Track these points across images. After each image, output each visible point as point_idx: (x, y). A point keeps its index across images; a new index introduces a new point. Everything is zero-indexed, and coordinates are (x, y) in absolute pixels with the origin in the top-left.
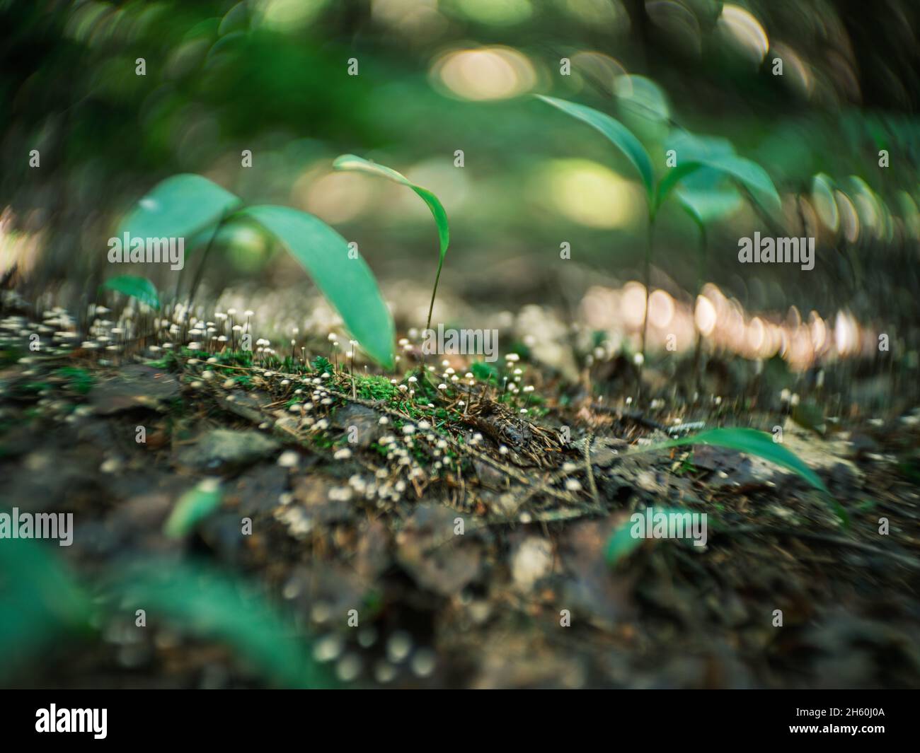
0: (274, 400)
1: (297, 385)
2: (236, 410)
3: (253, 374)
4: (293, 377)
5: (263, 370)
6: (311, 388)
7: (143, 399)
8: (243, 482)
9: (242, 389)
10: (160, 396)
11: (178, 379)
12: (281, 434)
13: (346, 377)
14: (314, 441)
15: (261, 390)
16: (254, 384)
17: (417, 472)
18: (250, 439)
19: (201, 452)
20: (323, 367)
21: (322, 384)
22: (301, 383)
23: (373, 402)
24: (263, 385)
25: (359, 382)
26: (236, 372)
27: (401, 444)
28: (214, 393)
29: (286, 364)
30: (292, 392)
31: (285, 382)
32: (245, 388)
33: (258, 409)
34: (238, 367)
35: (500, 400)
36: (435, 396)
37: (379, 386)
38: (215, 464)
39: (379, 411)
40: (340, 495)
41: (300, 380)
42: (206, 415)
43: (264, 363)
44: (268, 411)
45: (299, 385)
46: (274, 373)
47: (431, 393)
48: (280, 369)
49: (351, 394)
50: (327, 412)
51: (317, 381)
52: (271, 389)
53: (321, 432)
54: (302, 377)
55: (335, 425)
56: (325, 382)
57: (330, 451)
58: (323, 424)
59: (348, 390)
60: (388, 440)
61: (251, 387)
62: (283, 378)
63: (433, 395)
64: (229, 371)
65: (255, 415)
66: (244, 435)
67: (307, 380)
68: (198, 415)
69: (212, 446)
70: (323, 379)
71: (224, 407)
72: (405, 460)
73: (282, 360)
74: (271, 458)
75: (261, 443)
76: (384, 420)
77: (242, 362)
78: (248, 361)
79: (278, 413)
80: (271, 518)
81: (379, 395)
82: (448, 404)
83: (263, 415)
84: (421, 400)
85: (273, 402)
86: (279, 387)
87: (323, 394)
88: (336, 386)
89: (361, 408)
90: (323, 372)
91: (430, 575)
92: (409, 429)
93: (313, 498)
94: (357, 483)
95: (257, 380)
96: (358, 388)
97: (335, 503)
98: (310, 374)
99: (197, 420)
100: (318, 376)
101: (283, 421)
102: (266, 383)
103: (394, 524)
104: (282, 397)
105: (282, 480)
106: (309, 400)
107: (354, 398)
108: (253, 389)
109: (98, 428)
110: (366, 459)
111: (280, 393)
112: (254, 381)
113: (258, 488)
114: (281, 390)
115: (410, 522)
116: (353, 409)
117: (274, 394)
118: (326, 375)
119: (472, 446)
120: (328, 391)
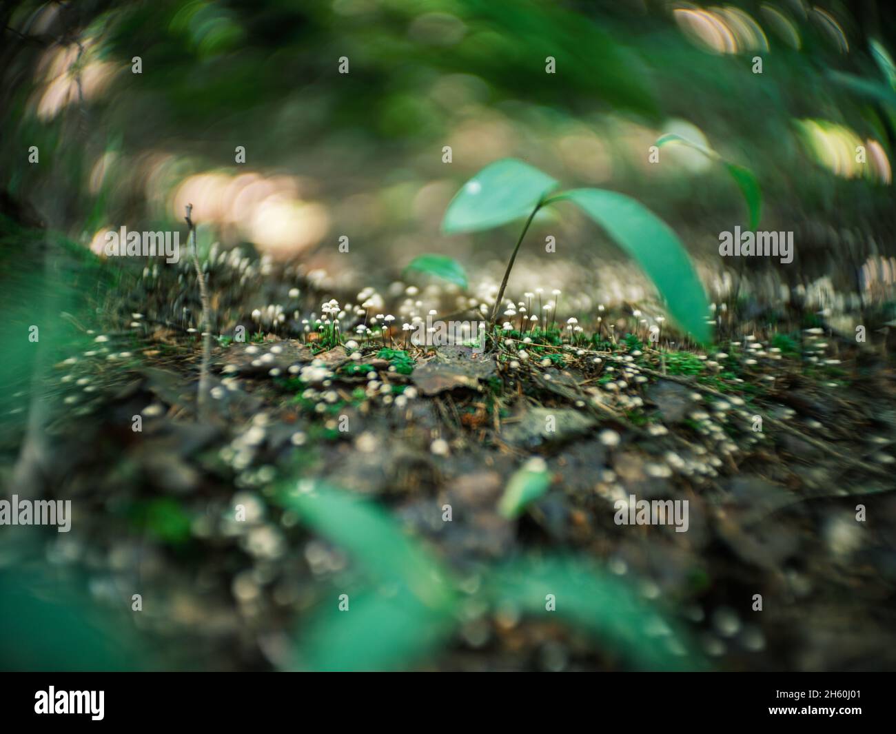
0: (587, 377)
1: (607, 362)
2: (552, 388)
3: (562, 351)
4: (604, 354)
5: (575, 348)
6: (622, 366)
7: (463, 380)
8: (563, 459)
9: (554, 367)
10: (478, 375)
11: (495, 359)
12: (597, 410)
13: (654, 354)
14: (629, 418)
15: (573, 367)
16: (565, 361)
17: (731, 448)
18: (569, 416)
19: (523, 430)
20: (633, 344)
21: (633, 362)
22: (612, 361)
23: (684, 378)
24: (574, 362)
25: (667, 359)
26: (547, 350)
27: (714, 420)
28: (530, 371)
29: (594, 340)
30: (604, 369)
31: (597, 360)
32: (558, 366)
33: (574, 387)
34: (549, 345)
35: (805, 374)
36: (743, 370)
37: (688, 362)
38: (538, 442)
39: (690, 387)
40: (659, 471)
41: (612, 358)
42: (524, 393)
43: (572, 340)
44: (583, 388)
45: (611, 363)
46: (586, 351)
47: (736, 367)
48: (590, 347)
49: (661, 370)
50: (639, 388)
51: (629, 358)
52: (582, 367)
53: (636, 408)
54: (612, 354)
55: (648, 401)
56: (636, 360)
57: (645, 427)
58: (638, 401)
59: (657, 366)
60: (701, 416)
61: (563, 365)
62: (595, 356)
63: (739, 370)
64: (540, 348)
65: (571, 393)
66: (562, 413)
67: (619, 358)
68: (517, 393)
69: (532, 424)
70: (634, 357)
71: (541, 385)
72: (720, 436)
73: (589, 336)
74: (589, 436)
75: (579, 421)
76: (697, 397)
77: (551, 340)
78: (556, 338)
79: (591, 390)
80: (595, 496)
81: (687, 371)
82: (754, 378)
83: (578, 392)
84: (728, 374)
85: (586, 379)
86: (591, 364)
87: (637, 372)
88: (646, 363)
89: (672, 384)
90: (633, 349)
91: (751, 550)
92: (723, 405)
93: (632, 474)
94: (675, 459)
95: (568, 358)
96: (668, 364)
97: (655, 480)
98: (621, 351)
99: (516, 399)
100: (629, 353)
101: (598, 399)
102: (576, 360)
103: (713, 498)
104: (594, 374)
105: (602, 457)
106: (621, 378)
107: (664, 374)
108: (566, 367)
109: (423, 408)
110: (680, 435)
111: (591, 371)
112: (564, 359)
113: (578, 465)
114: (593, 367)
115: (728, 497)
116: (664, 385)
117: (586, 371)
118: (637, 353)
119: (785, 421)
120: (640, 368)
